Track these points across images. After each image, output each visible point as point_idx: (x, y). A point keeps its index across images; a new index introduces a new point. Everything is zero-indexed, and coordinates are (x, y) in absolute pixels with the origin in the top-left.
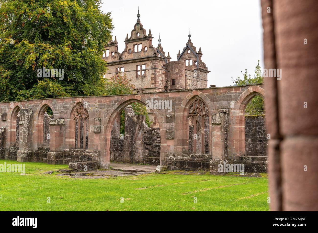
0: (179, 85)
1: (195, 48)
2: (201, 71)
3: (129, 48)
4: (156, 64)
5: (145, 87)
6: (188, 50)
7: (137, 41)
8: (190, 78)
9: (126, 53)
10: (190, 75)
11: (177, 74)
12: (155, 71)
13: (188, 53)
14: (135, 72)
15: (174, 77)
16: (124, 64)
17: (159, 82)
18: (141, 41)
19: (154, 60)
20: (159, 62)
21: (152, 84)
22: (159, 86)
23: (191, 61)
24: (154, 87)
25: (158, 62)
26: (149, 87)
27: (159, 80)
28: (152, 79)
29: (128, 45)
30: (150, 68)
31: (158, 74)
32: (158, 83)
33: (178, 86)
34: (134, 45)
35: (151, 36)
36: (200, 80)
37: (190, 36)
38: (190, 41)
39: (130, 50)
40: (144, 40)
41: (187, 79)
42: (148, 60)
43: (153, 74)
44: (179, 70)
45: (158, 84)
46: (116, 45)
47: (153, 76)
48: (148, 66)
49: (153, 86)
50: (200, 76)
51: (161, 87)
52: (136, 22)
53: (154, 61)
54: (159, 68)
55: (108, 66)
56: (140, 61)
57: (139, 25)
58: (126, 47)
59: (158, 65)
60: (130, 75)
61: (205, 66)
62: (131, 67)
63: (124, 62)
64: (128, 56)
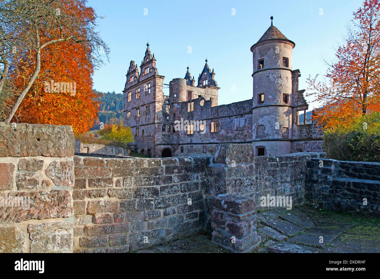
0: (178, 98)
1: (209, 70)
2: (210, 88)
4: (156, 81)
5: (150, 102)
7: (146, 65)
8: (197, 93)
9: (141, 76)
10: (197, 91)
11: (177, 89)
13: (205, 74)
15: (175, 92)
17: (159, 96)
18: (148, 64)
20: (159, 80)
22: (159, 100)
23: (207, 81)
24: (154, 101)
26: (152, 102)
27: (159, 95)
28: (154, 95)
30: (153, 85)
31: (158, 90)
32: (158, 98)
34: (145, 69)
35: (153, 59)
36: (209, 95)
37: (206, 61)
38: (206, 64)
39: (143, 73)
40: (150, 64)
41: (194, 94)
42: (151, 79)
43: (154, 90)
44: (179, 86)
46: (136, 71)
47: (154, 92)
48: (151, 84)
50: (210, 92)
51: (161, 101)
54: (159, 85)
55: (132, 88)
56: (147, 81)
57: (147, 53)
58: (141, 71)
59: (158, 82)
60: (142, 93)
61: (216, 84)
62: (142, 87)
63: (139, 84)
64: (142, 79)
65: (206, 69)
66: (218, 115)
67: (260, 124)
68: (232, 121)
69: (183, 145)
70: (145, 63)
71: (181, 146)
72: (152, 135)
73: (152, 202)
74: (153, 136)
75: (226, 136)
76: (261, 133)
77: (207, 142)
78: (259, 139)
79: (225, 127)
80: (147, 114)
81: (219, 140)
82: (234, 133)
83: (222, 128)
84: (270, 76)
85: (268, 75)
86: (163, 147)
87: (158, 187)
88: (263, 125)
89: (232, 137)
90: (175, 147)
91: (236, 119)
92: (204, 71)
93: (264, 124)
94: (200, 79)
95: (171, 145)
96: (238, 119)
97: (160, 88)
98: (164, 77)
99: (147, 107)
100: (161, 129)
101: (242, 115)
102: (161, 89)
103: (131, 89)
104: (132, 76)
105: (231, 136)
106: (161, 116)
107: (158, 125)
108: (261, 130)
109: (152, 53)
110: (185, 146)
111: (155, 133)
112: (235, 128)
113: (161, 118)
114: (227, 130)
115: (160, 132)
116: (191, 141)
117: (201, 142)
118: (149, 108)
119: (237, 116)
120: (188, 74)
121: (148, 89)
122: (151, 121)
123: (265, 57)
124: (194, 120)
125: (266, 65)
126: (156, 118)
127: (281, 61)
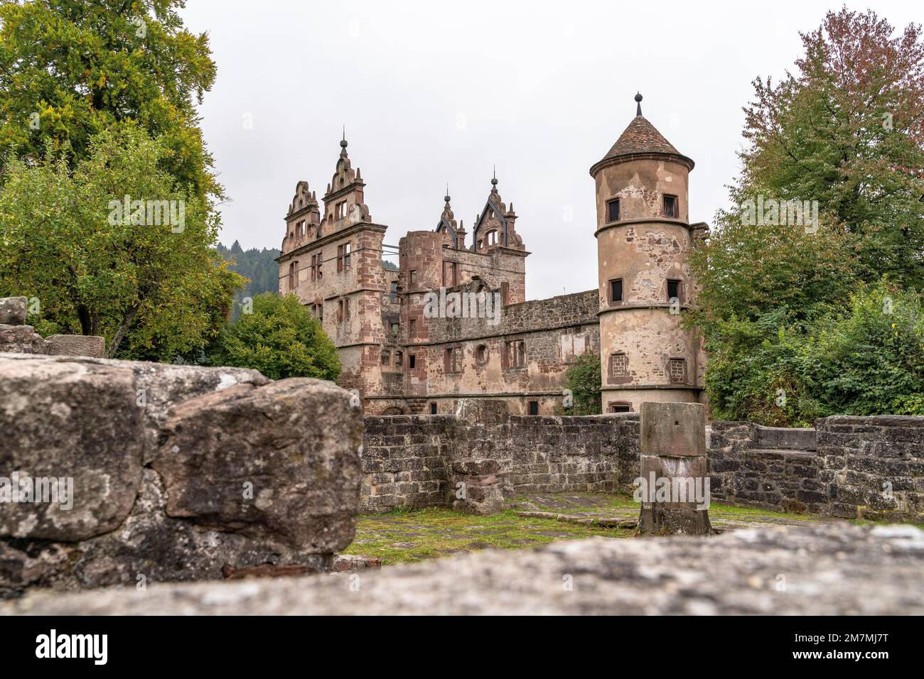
0: (422, 281)
1: (503, 207)
2: (503, 253)
3: (329, 213)
4: (364, 238)
5: (349, 291)
6: (492, 211)
7: (340, 197)
8: (470, 268)
9: (326, 223)
10: (469, 263)
11: (418, 258)
12: (363, 255)
13: (490, 218)
14: (336, 260)
15: (413, 265)
16: (321, 246)
17: (372, 277)
18: (346, 194)
19: (361, 230)
20: (374, 235)
21: (359, 281)
22: (372, 286)
23: (496, 233)
24: (362, 288)
25: (370, 234)
26: (355, 290)
27: (373, 273)
28: (359, 273)
29: (329, 207)
30: (356, 249)
31: (369, 260)
32: (370, 280)
33: (420, 284)
34: (338, 205)
35: (358, 181)
36: (502, 272)
37: (494, 182)
38: (494, 192)
39: (331, 216)
40: (349, 193)
41: (462, 271)
42: (353, 233)
43: (360, 261)
44: (424, 250)
45: (369, 282)
46: (313, 209)
47: (360, 266)
48: (353, 245)
49: (359, 287)
50: (503, 263)
51: (378, 289)
52: (339, 157)
53: (362, 233)
54: (373, 247)
55: (302, 254)
56: (342, 237)
57: (343, 162)
58: (327, 210)
59: (370, 240)
60: (329, 268)
61: (519, 243)
62: (330, 252)
63: (320, 242)
64: (328, 230)
65: (493, 203)
66: (521, 325)
67: (617, 350)
68: (555, 341)
69: (436, 400)
70: (336, 190)
71: (431, 401)
72: (354, 374)
73: (382, 465)
74: (356, 377)
75: (543, 377)
76: (619, 371)
77: (496, 392)
78: (616, 386)
79: (539, 356)
80: (340, 320)
81: (525, 387)
82: (560, 370)
83: (531, 359)
84: (635, 239)
85: (629, 237)
86: (383, 403)
87: (388, 448)
88: (623, 354)
89: (557, 379)
90: (416, 404)
91: (563, 337)
92: (488, 209)
93: (624, 350)
94: (478, 228)
95: (405, 399)
96: (570, 336)
97: (375, 257)
98: (386, 227)
99: (341, 303)
100: (379, 360)
101: (577, 328)
102: (377, 258)
103: (298, 255)
104: (303, 222)
105: (553, 378)
106: (379, 326)
107: (370, 349)
108: (618, 364)
109: (354, 167)
110: (439, 403)
111: (362, 368)
112: (564, 358)
113: (379, 330)
114: (543, 363)
115: (376, 365)
116: (457, 389)
117: (480, 392)
118: (347, 307)
119: (566, 328)
120: (448, 214)
121: (342, 261)
122: (353, 339)
123: (622, 194)
124: (463, 337)
125: (626, 214)
126: (364, 330)
127: (658, 205)
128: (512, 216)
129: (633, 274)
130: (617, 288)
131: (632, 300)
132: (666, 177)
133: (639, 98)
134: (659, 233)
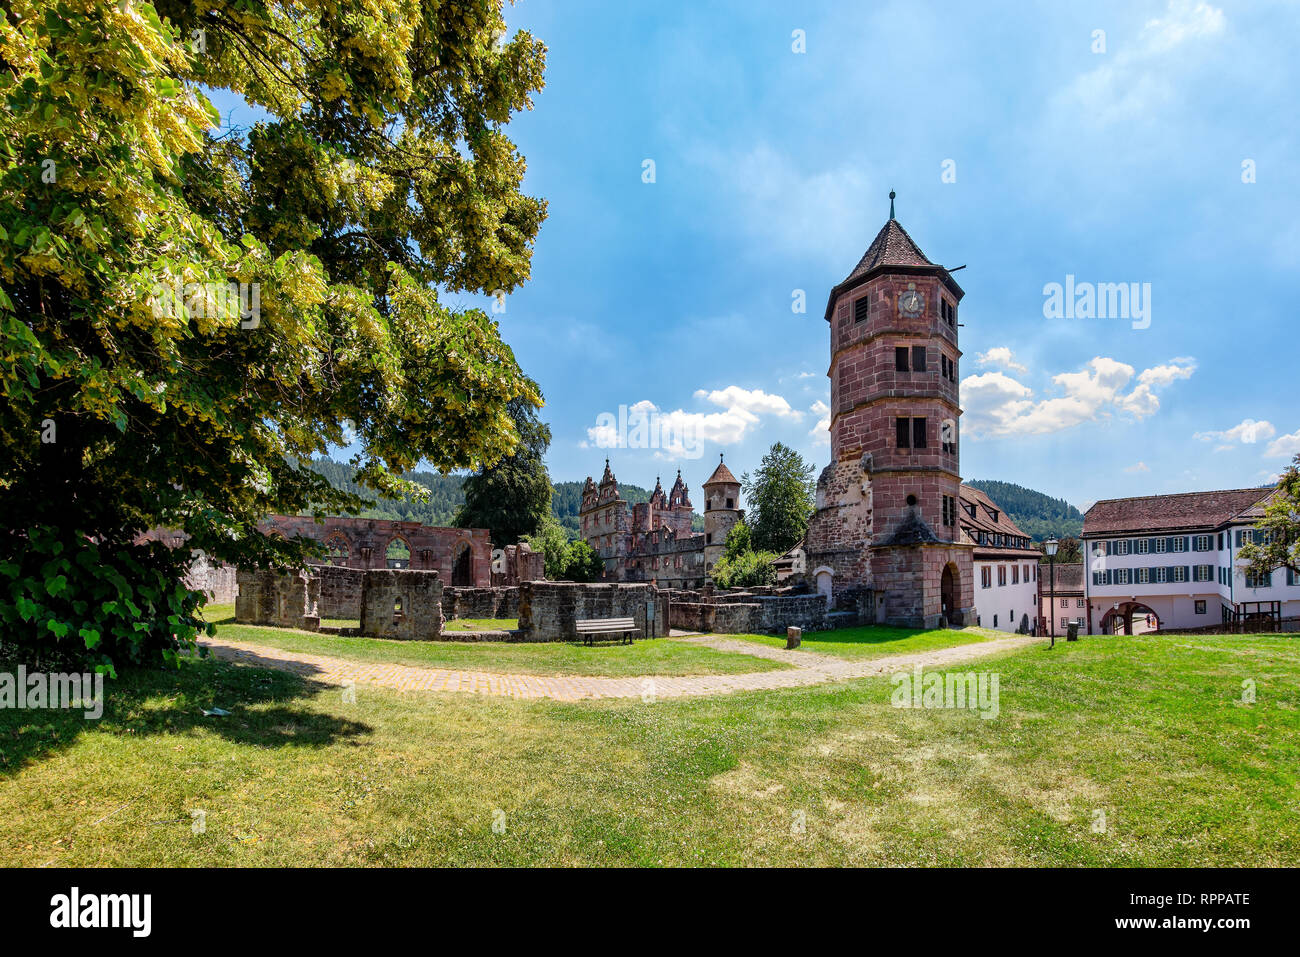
0: (643, 527)
1: (683, 485)
2: (682, 508)
4: (617, 508)
6: (678, 487)
7: (606, 487)
9: (600, 499)
10: (665, 516)
11: (641, 516)
12: (617, 516)
13: (677, 490)
14: (605, 517)
15: (638, 519)
16: (598, 510)
17: (621, 526)
18: (608, 486)
19: (616, 504)
20: (621, 506)
22: (621, 530)
23: (680, 498)
25: (619, 506)
26: (613, 532)
28: (615, 524)
29: (601, 491)
30: (613, 512)
31: (619, 518)
33: (642, 529)
34: (605, 491)
35: (615, 481)
36: (681, 519)
37: (679, 473)
38: (679, 477)
39: (602, 496)
40: (610, 485)
41: (662, 520)
42: (612, 505)
43: (615, 518)
44: (643, 512)
46: (594, 492)
47: (616, 521)
48: (612, 510)
50: (681, 514)
51: (623, 532)
52: (605, 469)
54: (620, 511)
55: (590, 513)
56: (607, 507)
57: (607, 471)
58: (600, 493)
59: (619, 508)
60: (602, 521)
61: (690, 505)
62: (602, 513)
63: (598, 507)
64: (602, 502)
65: (679, 483)
66: (682, 548)
68: (694, 556)
70: (604, 484)
77: (672, 578)
80: (608, 546)
81: (682, 576)
83: (684, 564)
84: (717, 517)
85: (715, 516)
92: (676, 486)
94: (672, 495)
96: (698, 554)
97: (622, 515)
98: (626, 502)
99: (608, 537)
100: (624, 564)
103: (588, 513)
104: (590, 497)
105: (693, 572)
106: (624, 549)
109: (612, 473)
112: (696, 564)
114: (689, 566)
115: (622, 566)
117: (666, 578)
118: (610, 539)
119: (697, 551)
120: (658, 488)
121: (608, 516)
122: (613, 555)
123: (712, 498)
124: (660, 552)
125: (713, 507)
126: (618, 551)
127: (725, 503)
128: (686, 490)
129: (714, 532)
130: (709, 537)
131: (714, 542)
132: (729, 492)
133: (722, 455)
134: (725, 515)
